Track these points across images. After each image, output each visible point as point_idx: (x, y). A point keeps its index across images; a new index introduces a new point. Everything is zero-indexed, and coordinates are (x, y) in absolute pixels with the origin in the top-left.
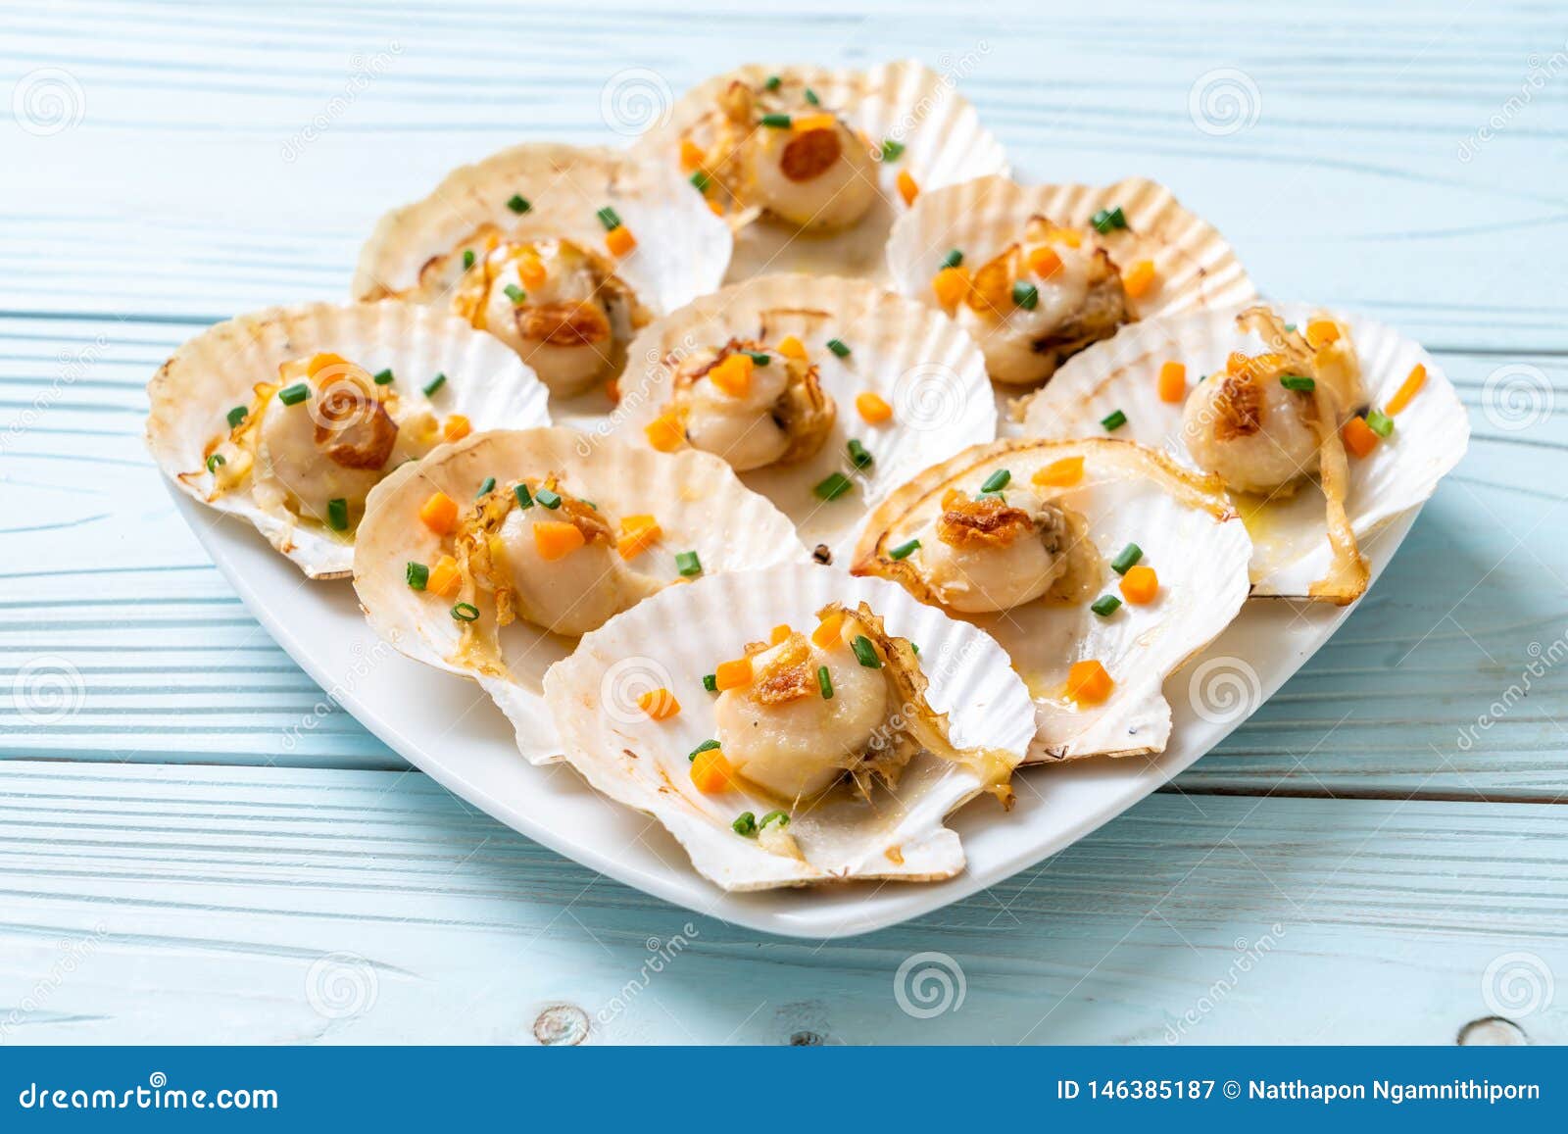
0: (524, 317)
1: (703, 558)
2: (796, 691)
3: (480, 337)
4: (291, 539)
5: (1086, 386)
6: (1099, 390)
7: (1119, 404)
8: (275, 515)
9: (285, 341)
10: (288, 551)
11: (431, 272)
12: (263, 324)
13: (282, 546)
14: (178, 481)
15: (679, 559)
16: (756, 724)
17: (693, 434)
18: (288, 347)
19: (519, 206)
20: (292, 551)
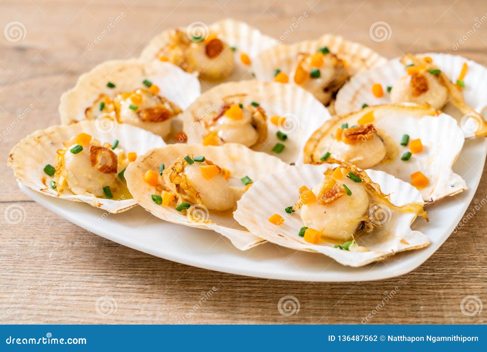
0: (141, 114)
1: (251, 178)
2: (339, 195)
3: (124, 126)
4: (98, 202)
5: (350, 98)
6: (354, 98)
7: (363, 102)
8: (86, 195)
9: (50, 142)
10: (100, 206)
11: (88, 113)
12: (39, 137)
13: (97, 205)
14: (40, 191)
15: (243, 180)
16: (325, 212)
17: (224, 138)
18: (52, 143)
19: (111, 86)
20: (101, 206)
